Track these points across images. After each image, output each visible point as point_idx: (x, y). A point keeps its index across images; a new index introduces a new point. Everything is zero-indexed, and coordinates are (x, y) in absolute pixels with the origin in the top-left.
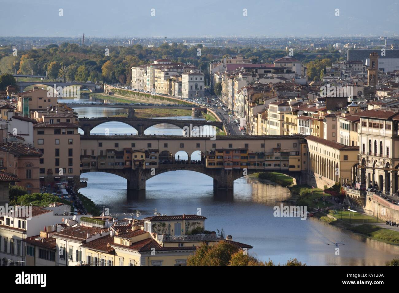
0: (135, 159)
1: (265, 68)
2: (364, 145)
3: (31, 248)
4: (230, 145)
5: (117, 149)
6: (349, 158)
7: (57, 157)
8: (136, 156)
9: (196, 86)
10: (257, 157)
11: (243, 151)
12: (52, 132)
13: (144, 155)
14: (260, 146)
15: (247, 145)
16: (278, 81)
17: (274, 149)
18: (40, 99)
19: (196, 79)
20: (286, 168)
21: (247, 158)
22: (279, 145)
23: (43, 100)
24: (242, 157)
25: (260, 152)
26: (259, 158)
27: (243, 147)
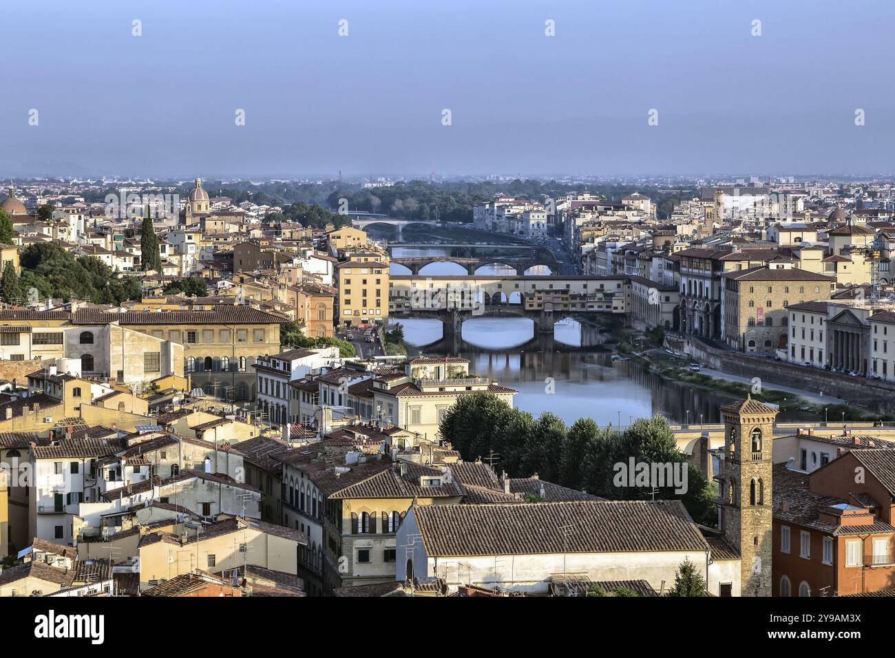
2: (684, 286)
3: (296, 392)
4: (551, 286)
6: (671, 300)
7: (364, 298)
9: (538, 225)
10: (578, 298)
11: (564, 292)
14: (582, 286)
15: (568, 286)
17: (598, 291)
18: (350, 237)
19: (538, 217)
20: (609, 310)
21: (567, 299)
22: (602, 286)
23: (352, 238)
24: (563, 299)
25: (582, 293)
26: (580, 299)
27: (565, 288)
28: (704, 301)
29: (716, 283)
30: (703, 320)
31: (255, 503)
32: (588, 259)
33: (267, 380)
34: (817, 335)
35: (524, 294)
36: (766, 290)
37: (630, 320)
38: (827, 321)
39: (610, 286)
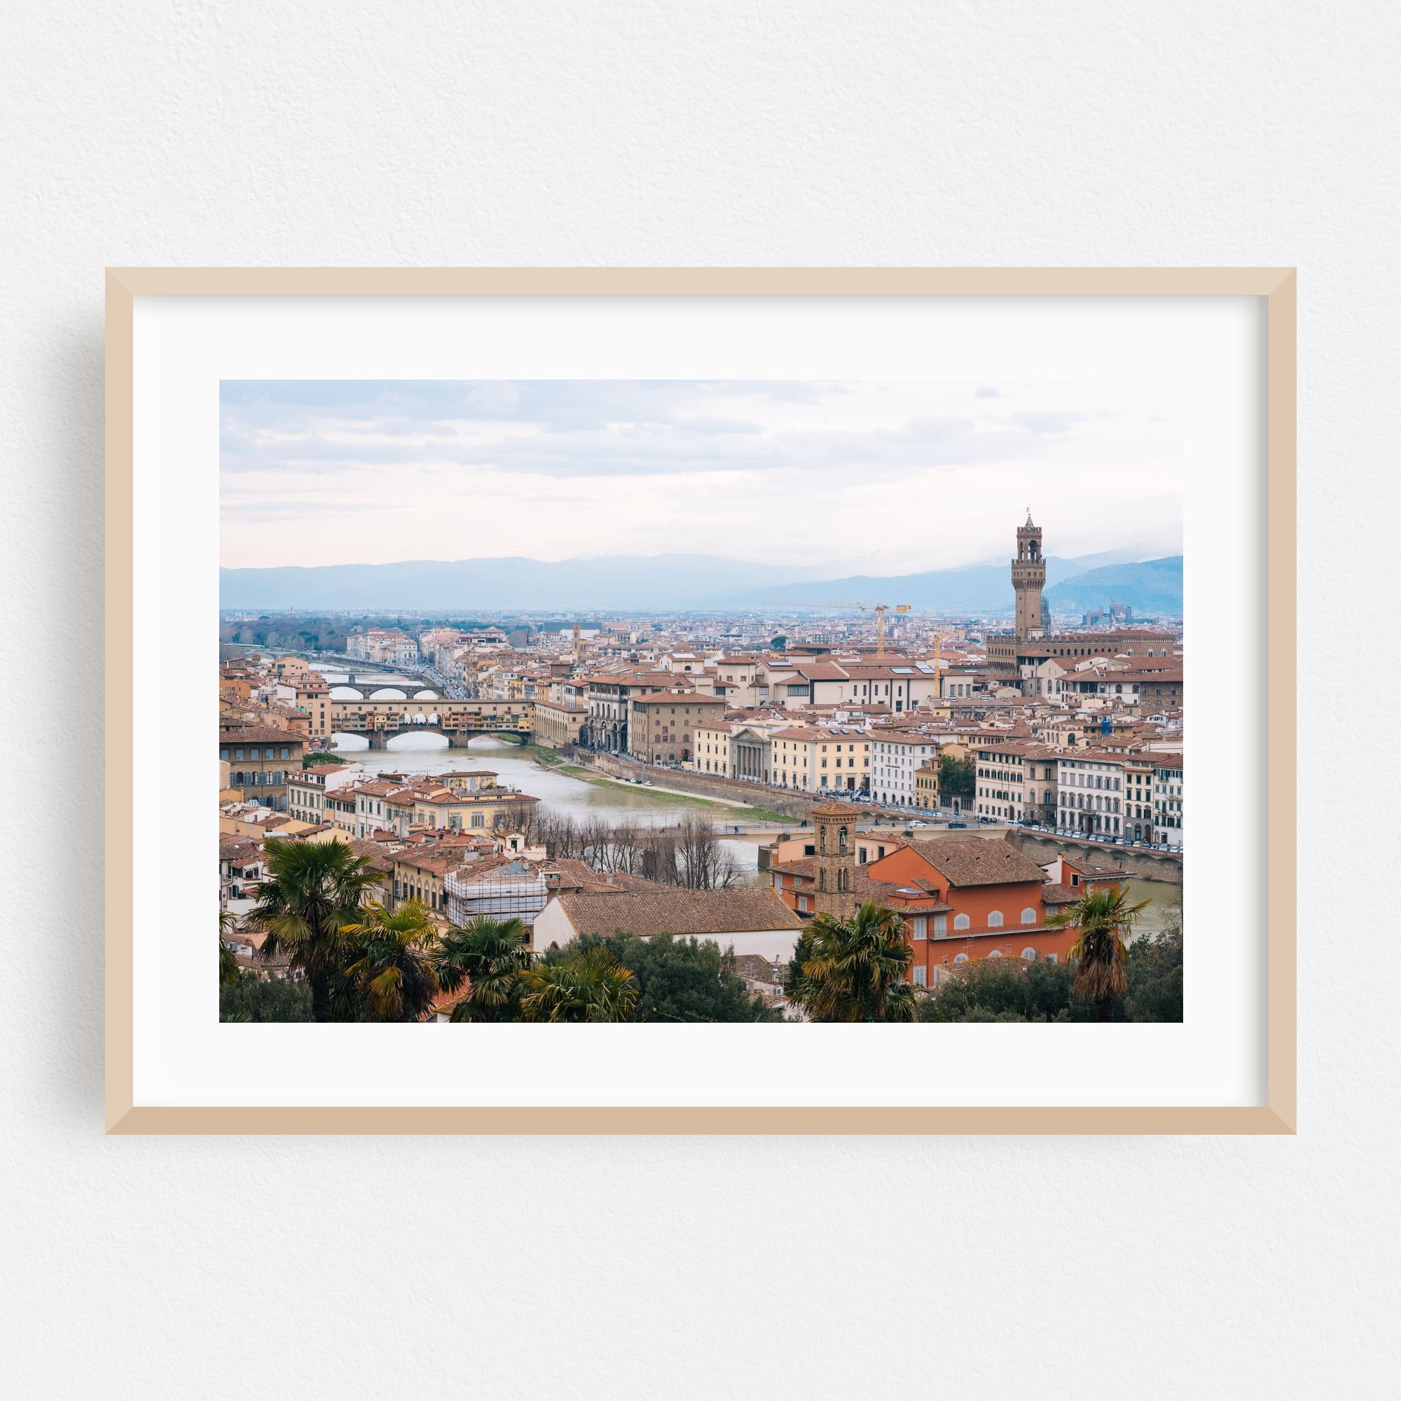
0: (378, 721)
1: (479, 638)
2: (592, 708)
3: (330, 802)
4: (465, 709)
5: (360, 712)
6: (578, 720)
8: (378, 719)
9: (410, 655)
10: (489, 719)
11: (476, 714)
12: (306, 696)
13: (386, 718)
14: (492, 709)
15: (480, 709)
16: (492, 650)
17: (506, 713)
18: (293, 666)
20: (515, 729)
21: (480, 720)
22: (509, 708)
23: (295, 667)
24: (476, 720)
25: (492, 714)
26: (491, 720)
27: (477, 710)
28: (612, 721)
29: (623, 706)
30: (611, 737)
31: (380, 897)
32: (485, 685)
33: (299, 792)
34: (721, 749)
35: (441, 715)
36: (670, 711)
37: (534, 738)
38: (731, 739)
39: (517, 709)
